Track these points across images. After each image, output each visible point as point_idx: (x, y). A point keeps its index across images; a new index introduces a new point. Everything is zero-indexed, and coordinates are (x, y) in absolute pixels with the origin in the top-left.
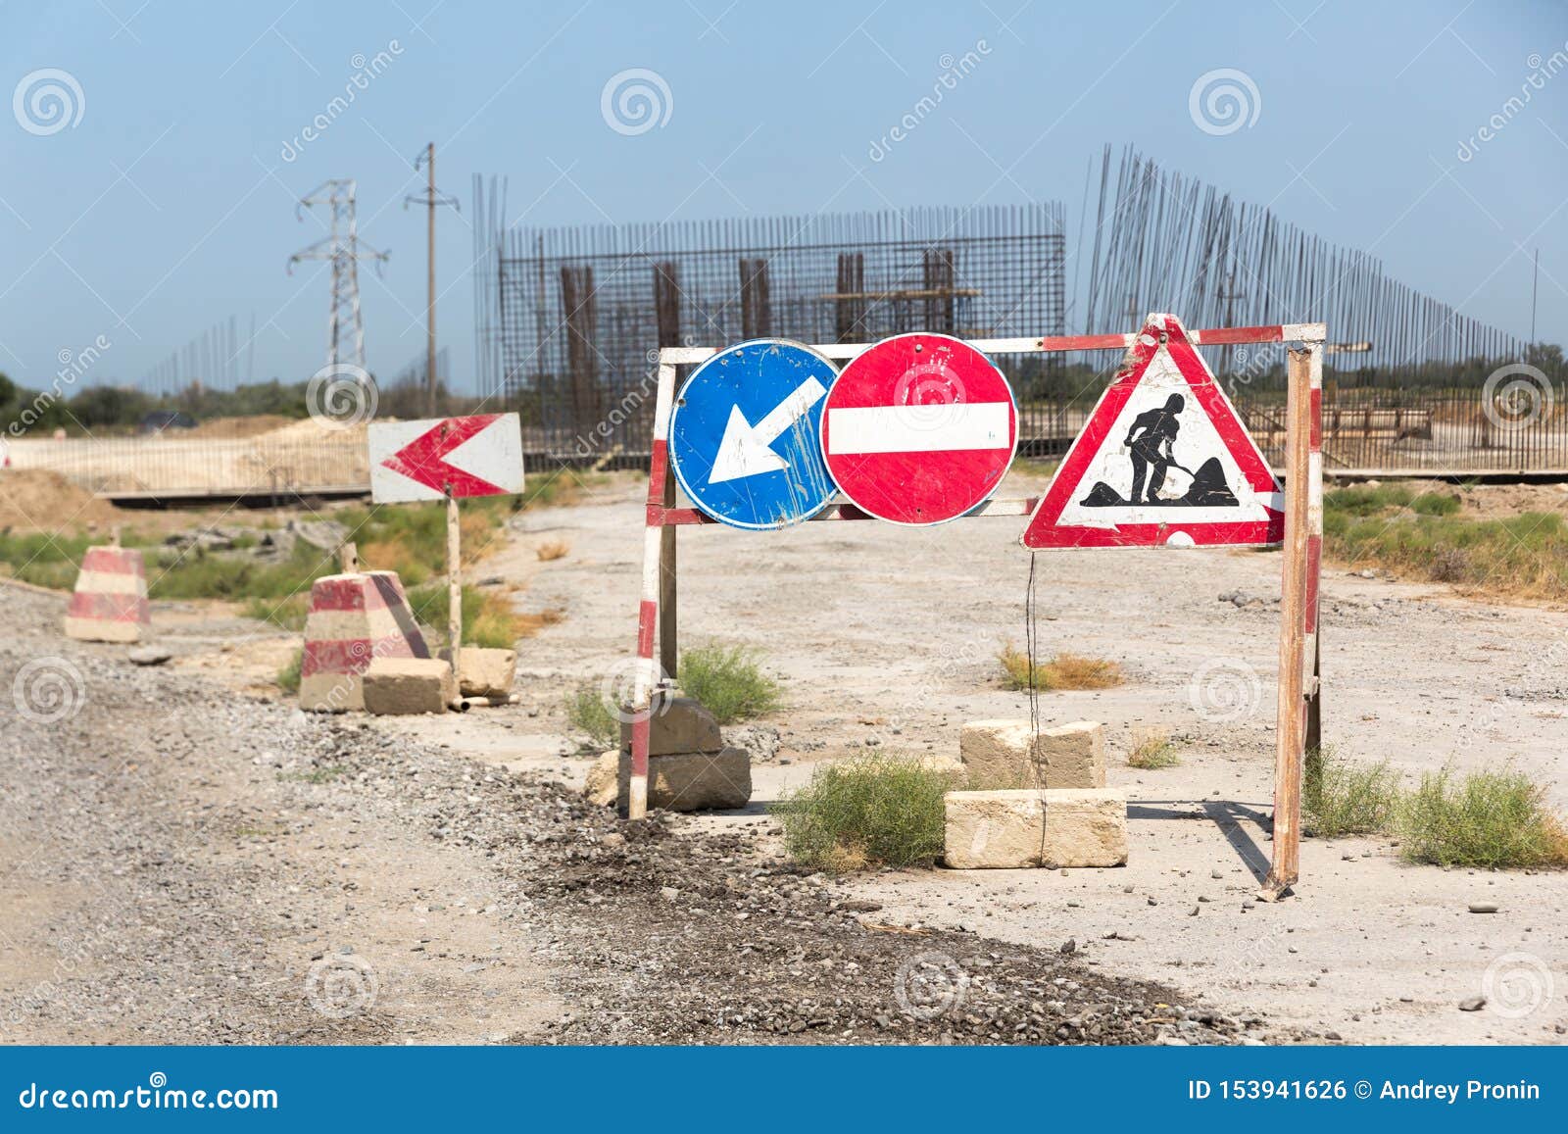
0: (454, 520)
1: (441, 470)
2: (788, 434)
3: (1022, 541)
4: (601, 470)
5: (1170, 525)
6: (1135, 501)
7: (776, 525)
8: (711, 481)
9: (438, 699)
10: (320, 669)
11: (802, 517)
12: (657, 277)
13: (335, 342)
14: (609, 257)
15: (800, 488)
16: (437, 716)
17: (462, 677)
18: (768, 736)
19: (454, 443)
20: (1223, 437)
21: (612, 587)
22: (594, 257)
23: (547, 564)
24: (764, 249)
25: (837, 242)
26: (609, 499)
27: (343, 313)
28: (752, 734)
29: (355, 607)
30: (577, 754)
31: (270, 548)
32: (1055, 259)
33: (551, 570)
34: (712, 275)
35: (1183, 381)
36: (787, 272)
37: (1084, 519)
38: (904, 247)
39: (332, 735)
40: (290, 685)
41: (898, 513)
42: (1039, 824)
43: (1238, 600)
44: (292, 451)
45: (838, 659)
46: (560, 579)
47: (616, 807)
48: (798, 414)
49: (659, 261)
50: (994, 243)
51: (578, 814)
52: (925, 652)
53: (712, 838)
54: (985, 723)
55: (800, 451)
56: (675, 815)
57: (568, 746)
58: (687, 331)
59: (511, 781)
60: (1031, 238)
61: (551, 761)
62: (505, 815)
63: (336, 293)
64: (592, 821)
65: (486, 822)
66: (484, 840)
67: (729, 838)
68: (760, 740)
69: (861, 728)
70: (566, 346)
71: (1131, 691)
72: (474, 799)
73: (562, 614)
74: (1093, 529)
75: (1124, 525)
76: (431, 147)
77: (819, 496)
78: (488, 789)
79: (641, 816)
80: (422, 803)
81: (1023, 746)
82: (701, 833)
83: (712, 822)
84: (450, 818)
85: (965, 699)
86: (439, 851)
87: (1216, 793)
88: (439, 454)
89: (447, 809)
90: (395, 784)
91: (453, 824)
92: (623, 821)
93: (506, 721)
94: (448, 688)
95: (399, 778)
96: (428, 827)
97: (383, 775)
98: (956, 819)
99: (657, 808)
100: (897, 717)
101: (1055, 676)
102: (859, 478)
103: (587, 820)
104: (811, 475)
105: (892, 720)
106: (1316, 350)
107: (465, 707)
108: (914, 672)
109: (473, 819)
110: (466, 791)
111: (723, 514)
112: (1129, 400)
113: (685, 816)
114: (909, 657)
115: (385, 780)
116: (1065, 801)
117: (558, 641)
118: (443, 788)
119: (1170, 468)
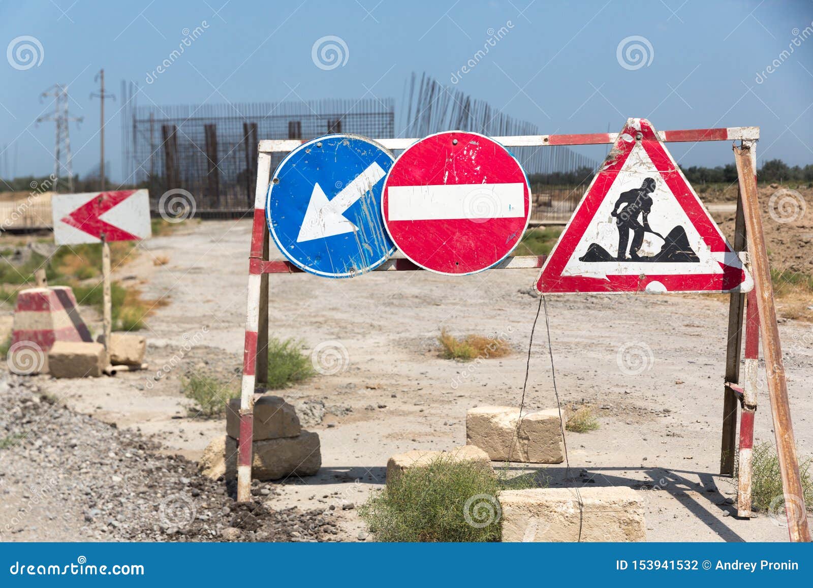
0: (107, 255)
1: (98, 225)
2: (357, 205)
3: (535, 287)
5: (648, 276)
6: (621, 258)
7: (349, 274)
8: (299, 240)
9: (96, 368)
11: (368, 268)
12: (206, 129)
13: (58, 158)
14: (185, 120)
15: (366, 246)
16: (96, 380)
17: (112, 353)
18: (318, 406)
19: (106, 208)
20: (685, 211)
21: (194, 281)
22: (178, 120)
23: (158, 268)
24: (257, 117)
25: (290, 114)
26: (186, 232)
27: (61, 146)
28: (307, 406)
29: (43, 309)
30: (189, 417)
31: (19, 256)
32: (390, 124)
33: (161, 271)
35: (655, 169)
36: (267, 128)
37: (583, 271)
39: (22, 405)
40: (3, 353)
41: (441, 266)
42: (577, 521)
44: (35, 209)
45: (332, 334)
46: (167, 277)
48: (364, 191)
49: (208, 122)
50: (362, 116)
51: (197, 491)
52: (380, 329)
53: (302, 515)
54: (484, 410)
55: (366, 218)
56: (268, 486)
57: (181, 409)
58: (221, 155)
59: (145, 455)
60: (379, 114)
61: (170, 423)
62: (141, 501)
63: (58, 136)
64: (208, 497)
65: (127, 507)
66: (125, 528)
67: (315, 516)
68: (313, 409)
69: (369, 393)
70: (165, 161)
71: (518, 360)
72: (117, 479)
73: (169, 300)
74: (589, 278)
75: (613, 276)
76: (102, 72)
77: (382, 253)
78: (128, 465)
79: (247, 496)
80: (78, 476)
81: (511, 427)
82: (292, 509)
83: (297, 492)
84: (98, 498)
85: (423, 367)
86: (89, 536)
87: (645, 459)
88: (97, 214)
89: (97, 488)
90: (60, 456)
91: (100, 506)
92: (234, 503)
93: (140, 384)
94: (103, 361)
95: (63, 449)
96: (81, 506)
97: (53, 444)
98: (511, 518)
99: (254, 480)
100: (388, 382)
101: (473, 350)
102: (412, 239)
103: (204, 497)
104: (375, 236)
105: (386, 385)
106: (753, 147)
107: (114, 373)
108: (382, 344)
109: (116, 503)
110: (112, 467)
111: (308, 265)
112: (614, 182)
113: (275, 485)
114: (373, 332)
115: (53, 450)
116: (597, 502)
117: (169, 319)
118: (95, 463)
119: (646, 233)
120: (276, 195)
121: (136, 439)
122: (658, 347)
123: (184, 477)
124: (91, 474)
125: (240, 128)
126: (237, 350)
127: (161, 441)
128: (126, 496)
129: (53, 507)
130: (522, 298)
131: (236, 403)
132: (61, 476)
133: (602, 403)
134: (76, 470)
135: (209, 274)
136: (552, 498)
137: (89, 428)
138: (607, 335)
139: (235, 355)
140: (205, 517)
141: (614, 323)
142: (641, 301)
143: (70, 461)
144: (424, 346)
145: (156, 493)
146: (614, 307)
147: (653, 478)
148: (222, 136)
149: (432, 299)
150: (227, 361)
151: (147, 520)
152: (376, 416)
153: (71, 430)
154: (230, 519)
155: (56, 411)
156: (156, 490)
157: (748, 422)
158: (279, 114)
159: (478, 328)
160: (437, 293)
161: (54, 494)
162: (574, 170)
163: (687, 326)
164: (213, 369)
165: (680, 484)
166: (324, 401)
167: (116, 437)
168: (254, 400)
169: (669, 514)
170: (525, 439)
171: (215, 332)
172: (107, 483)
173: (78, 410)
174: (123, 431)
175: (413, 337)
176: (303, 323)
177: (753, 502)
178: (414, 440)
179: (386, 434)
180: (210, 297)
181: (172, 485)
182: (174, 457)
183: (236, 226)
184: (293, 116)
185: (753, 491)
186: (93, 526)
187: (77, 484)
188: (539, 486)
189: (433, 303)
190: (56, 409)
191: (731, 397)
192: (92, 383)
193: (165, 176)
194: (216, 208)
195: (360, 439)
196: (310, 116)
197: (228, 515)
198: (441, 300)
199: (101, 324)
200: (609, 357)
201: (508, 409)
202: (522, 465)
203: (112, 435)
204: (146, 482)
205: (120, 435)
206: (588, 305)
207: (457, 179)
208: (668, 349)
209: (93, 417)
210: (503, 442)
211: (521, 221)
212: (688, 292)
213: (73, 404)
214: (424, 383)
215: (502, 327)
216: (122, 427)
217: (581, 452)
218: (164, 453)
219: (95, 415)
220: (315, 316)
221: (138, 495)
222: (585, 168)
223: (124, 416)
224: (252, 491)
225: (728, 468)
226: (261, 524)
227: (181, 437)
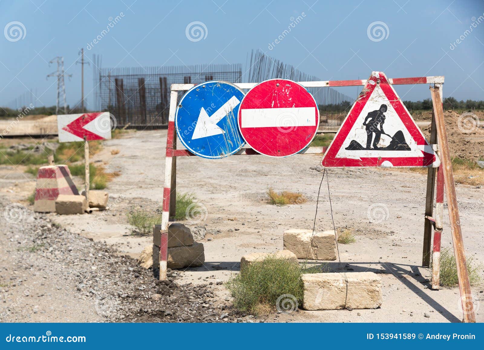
0: (87, 148)
1: (83, 131)
2: (224, 119)
3: (321, 164)
4: (126, 129)
5: (383, 158)
6: (368, 148)
7: (220, 157)
8: (193, 139)
9: (81, 209)
10: (41, 198)
11: (230, 154)
12: (139, 81)
13: (58, 97)
14: (128, 75)
15: (230, 142)
16: (81, 215)
17: (90, 201)
18: (203, 230)
19: (87, 122)
21: (133, 163)
22: (124, 76)
23: (114, 156)
24: (167, 74)
25: (185, 73)
26: (129, 137)
27: (60, 90)
28: (196, 229)
29: (52, 177)
30: (131, 235)
31: (38, 150)
32: (239, 78)
33: (115, 158)
34: (154, 80)
35: (387, 99)
36: (172, 80)
37: (347, 155)
38: (202, 74)
39: (41, 229)
40: (32, 201)
41: (270, 152)
42: (345, 291)
43: (317, 169)
44: (46, 124)
45: (209, 191)
46: (117, 161)
47: (152, 269)
48: (228, 111)
49: (140, 77)
50: (224, 73)
51: (137, 274)
52: (235, 188)
53: (195, 288)
54: (293, 231)
55: (229, 126)
56: (176, 272)
57: (127, 231)
58: (147, 95)
59: (109, 255)
60: (233, 72)
61: (122, 238)
62: (107, 280)
63: (59, 85)
64: (143, 278)
65: (100, 283)
66: (99, 294)
67: (202, 288)
68: (200, 231)
69: (230, 222)
70: (116, 98)
71: (311, 205)
72: (94, 268)
73: (120, 173)
74: (351, 159)
75: (364, 158)
76: (82, 49)
77: (238, 145)
78: (100, 260)
79: (164, 277)
80: (73, 267)
81: (307, 240)
82: (189, 284)
83: (191, 275)
84: (84, 278)
85: (259, 209)
86: (79, 299)
87: (381, 258)
88: (82, 126)
89: (83, 273)
90: (63, 256)
91: (85, 282)
92: (158, 281)
93: (105, 218)
94: (85, 206)
95: (64, 252)
96: (75, 283)
97: (59, 249)
98: (309, 289)
99: (168, 269)
100: (240, 217)
101: (286, 200)
102: (254, 138)
103: (141, 278)
104: (234, 136)
105: (239, 218)
106: (441, 87)
107: (91, 212)
108: (236, 196)
109: (94, 281)
110: (91, 262)
111: (198, 152)
112: (364, 107)
113: (179, 272)
114: (231, 190)
115: (59, 252)
116: (356, 280)
117: (119, 183)
118: (82, 260)
119: (382, 135)
120: (181, 114)
121: (104, 247)
122: (387, 198)
123: (130, 267)
124: (80, 266)
125: (158, 80)
126: (158, 200)
127: (117, 248)
128: (99, 277)
129: (60, 283)
130: (312, 172)
131: (158, 227)
132: (64, 267)
133: (357, 228)
134: (72, 263)
135: (141, 159)
136: (331, 278)
137: (78, 241)
138: (359, 191)
139: (156, 203)
140: (142, 288)
141: (363, 185)
142: (377, 173)
143: (68, 258)
144: (259, 197)
145: (115, 276)
146: (362, 177)
147: (385, 268)
148: (148, 85)
149: (263, 172)
150: (153, 206)
151: (111, 290)
152: (234, 235)
153: (69, 242)
154: (156, 289)
155: (60, 232)
156: (115, 274)
157: (438, 237)
158: (179, 73)
159: (288, 188)
160: (266, 169)
161: (60, 276)
162: (340, 103)
163: (403, 187)
164: (145, 210)
165: (400, 271)
166: (205, 226)
167: (93, 246)
168: (168, 225)
169: (395, 287)
170: (315, 247)
171: (145, 190)
172: (88, 270)
173: (72, 231)
174: (97, 242)
175: (253, 192)
176: (193, 185)
177: (440, 281)
178: (254, 248)
179: (239, 244)
180: (142, 172)
181: (124, 271)
182: (125, 256)
183: (156, 133)
184: (187, 74)
185: (440, 275)
186: (82, 293)
187: (72, 271)
188: (324, 272)
189: (264, 174)
190: (60, 231)
191: (428, 224)
192: (79, 217)
193: (117, 106)
194: (145, 123)
195: (225, 247)
196: (196, 73)
197: (154, 287)
198: (268, 173)
199: (84, 185)
200: (360, 203)
201: (306, 231)
202: (314, 261)
203: (91, 244)
204: (110, 270)
205: (95, 245)
206: (348, 176)
207: (279, 105)
208: (393, 199)
209: (80, 235)
210: (304, 248)
211: (314, 128)
212: (405, 167)
213: (69, 228)
214: (259, 217)
215: (302, 187)
216: (96, 240)
217: (346, 254)
218: (120, 255)
219: (81, 234)
220: (200, 182)
221: (106, 276)
222: (346, 102)
223: (97, 234)
224: (167, 274)
225: (427, 263)
226: (173, 292)
227: (128, 246)
